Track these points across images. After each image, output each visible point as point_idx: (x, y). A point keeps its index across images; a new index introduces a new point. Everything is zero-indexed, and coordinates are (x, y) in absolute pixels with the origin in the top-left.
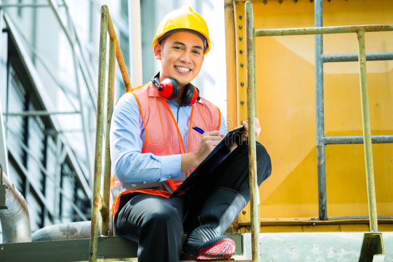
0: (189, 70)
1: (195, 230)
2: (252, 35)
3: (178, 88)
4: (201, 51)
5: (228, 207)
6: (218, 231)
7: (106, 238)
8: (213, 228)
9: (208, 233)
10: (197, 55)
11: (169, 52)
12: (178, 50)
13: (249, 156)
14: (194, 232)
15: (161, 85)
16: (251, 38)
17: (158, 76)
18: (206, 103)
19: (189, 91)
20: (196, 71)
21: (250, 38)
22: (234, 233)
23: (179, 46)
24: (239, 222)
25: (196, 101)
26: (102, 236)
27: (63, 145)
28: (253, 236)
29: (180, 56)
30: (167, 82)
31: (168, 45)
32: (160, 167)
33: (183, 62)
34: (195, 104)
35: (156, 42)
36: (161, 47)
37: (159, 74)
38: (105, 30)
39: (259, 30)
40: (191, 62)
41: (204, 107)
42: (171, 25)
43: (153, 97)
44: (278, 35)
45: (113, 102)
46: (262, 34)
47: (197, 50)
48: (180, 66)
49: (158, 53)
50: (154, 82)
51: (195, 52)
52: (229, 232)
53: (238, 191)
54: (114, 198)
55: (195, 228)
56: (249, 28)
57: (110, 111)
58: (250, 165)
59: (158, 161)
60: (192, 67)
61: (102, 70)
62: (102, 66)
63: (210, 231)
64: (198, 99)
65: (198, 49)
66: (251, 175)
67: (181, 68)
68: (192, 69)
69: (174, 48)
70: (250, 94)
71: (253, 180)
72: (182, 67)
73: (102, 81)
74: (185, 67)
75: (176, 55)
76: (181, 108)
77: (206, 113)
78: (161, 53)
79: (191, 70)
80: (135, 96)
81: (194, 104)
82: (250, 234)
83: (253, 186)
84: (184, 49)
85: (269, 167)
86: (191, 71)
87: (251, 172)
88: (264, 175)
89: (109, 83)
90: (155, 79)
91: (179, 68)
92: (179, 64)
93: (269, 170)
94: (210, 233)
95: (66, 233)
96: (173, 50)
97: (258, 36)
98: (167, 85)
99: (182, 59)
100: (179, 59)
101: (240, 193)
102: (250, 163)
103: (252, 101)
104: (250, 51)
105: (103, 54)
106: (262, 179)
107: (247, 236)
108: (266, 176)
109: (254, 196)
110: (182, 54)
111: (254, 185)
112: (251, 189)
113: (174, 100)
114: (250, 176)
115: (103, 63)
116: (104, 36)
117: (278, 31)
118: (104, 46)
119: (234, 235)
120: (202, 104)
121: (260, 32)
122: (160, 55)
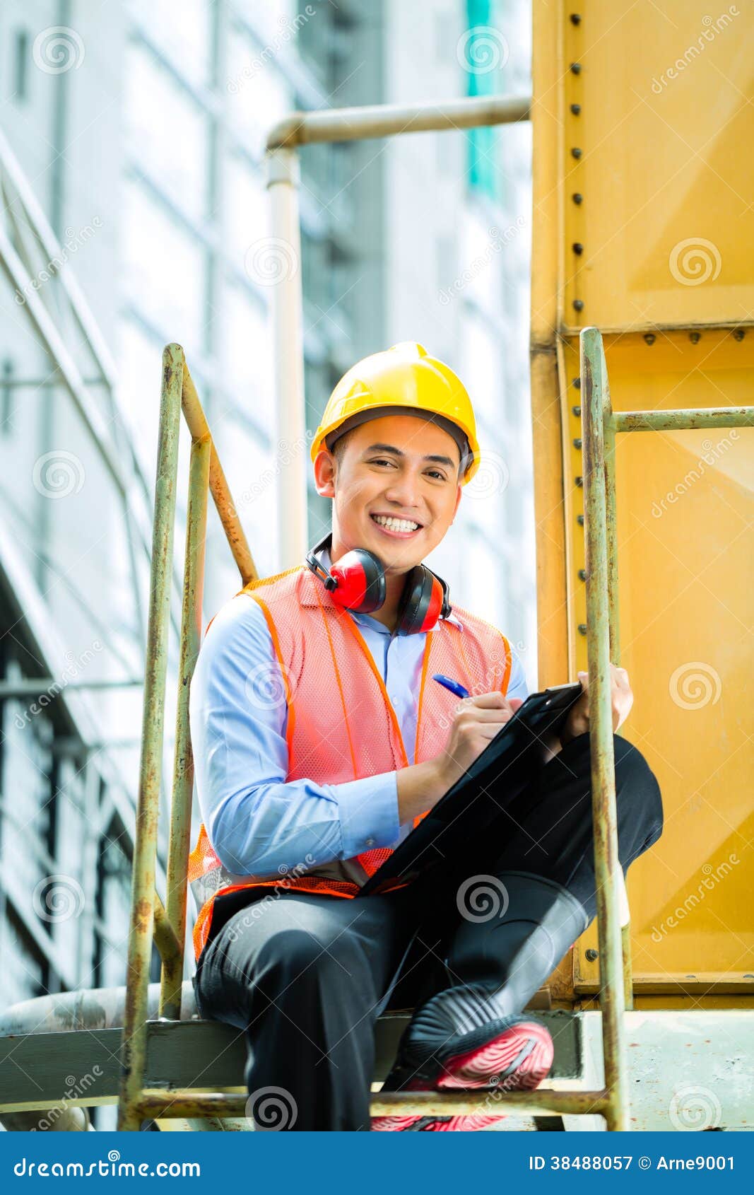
0: (415, 527)
1: (435, 999)
2: (601, 425)
3: (383, 581)
4: (451, 472)
5: (531, 932)
6: (504, 1004)
7: (175, 1025)
8: (486, 994)
9: (474, 1009)
10: (438, 481)
11: (357, 475)
12: (383, 468)
13: (594, 778)
14: (430, 1005)
15: (334, 573)
16: (598, 433)
17: (326, 545)
18: (468, 624)
19: (418, 590)
20: (435, 530)
21: (596, 433)
22: (552, 1013)
23: (386, 456)
24: (576, 983)
25: (441, 617)
26: (163, 1020)
27: (102, 786)
28: (606, 1018)
29: (387, 486)
30: (350, 561)
31: (353, 454)
32: (337, 818)
33: (396, 503)
34: (437, 627)
35: (320, 448)
36: (334, 461)
37: (329, 539)
38: (174, 413)
39: (625, 413)
40: (421, 502)
41: (463, 635)
42: (362, 397)
43: (313, 608)
44: (682, 427)
45: (199, 625)
46: (632, 425)
47: (440, 467)
48: (388, 516)
49: (325, 479)
50: (314, 566)
51: (433, 474)
52: (537, 1007)
53: (563, 884)
54: (200, 906)
55: (433, 995)
56: (593, 406)
57: (190, 649)
58: (595, 805)
59: (328, 800)
60: (423, 518)
61: (164, 529)
62: (164, 516)
63: (480, 1004)
64: (446, 611)
65: (439, 465)
66: (600, 833)
67: (389, 521)
68: (423, 522)
69: (371, 462)
70: (594, 595)
71: (605, 849)
72: (393, 517)
73: (164, 561)
74: (400, 518)
75: (376, 482)
76: (395, 640)
77: (471, 652)
78: (335, 479)
79: (420, 527)
80: (260, 602)
81: (432, 625)
82: (598, 1015)
83: (606, 866)
84: (401, 466)
85: (656, 813)
86: (422, 532)
87: (598, 826)
88: (639, 837)
89: (188, 568)
90: (319, 556)
91: (383, 520)
92: (383, 508)
93: (656, 823)
94: (479, 1008)
95: (74, 1020)
96: (366, 468)
97: (621, 430)
98: (350, 571)
99: (393, 495)
100: (383, 495)
101: (567, 888)
102: (596, 796)
103: (599, 614)
104: (595, 469)
105: (168, 481)
106: (635, 846)
107: (590, 1020)
108: (648, 839)
109: (608, 897)
110: (394, 481)
111: (609, 863)
112: (601, 876)
113: (373, 614)
114: (596, 838)
115: (166, 509)
116: (170, 433)
117: (683, 417)
118: (169, 460)
119: (554, 1016)
120: (458, 628)
121: (629, 418)
122: (332, 484)
